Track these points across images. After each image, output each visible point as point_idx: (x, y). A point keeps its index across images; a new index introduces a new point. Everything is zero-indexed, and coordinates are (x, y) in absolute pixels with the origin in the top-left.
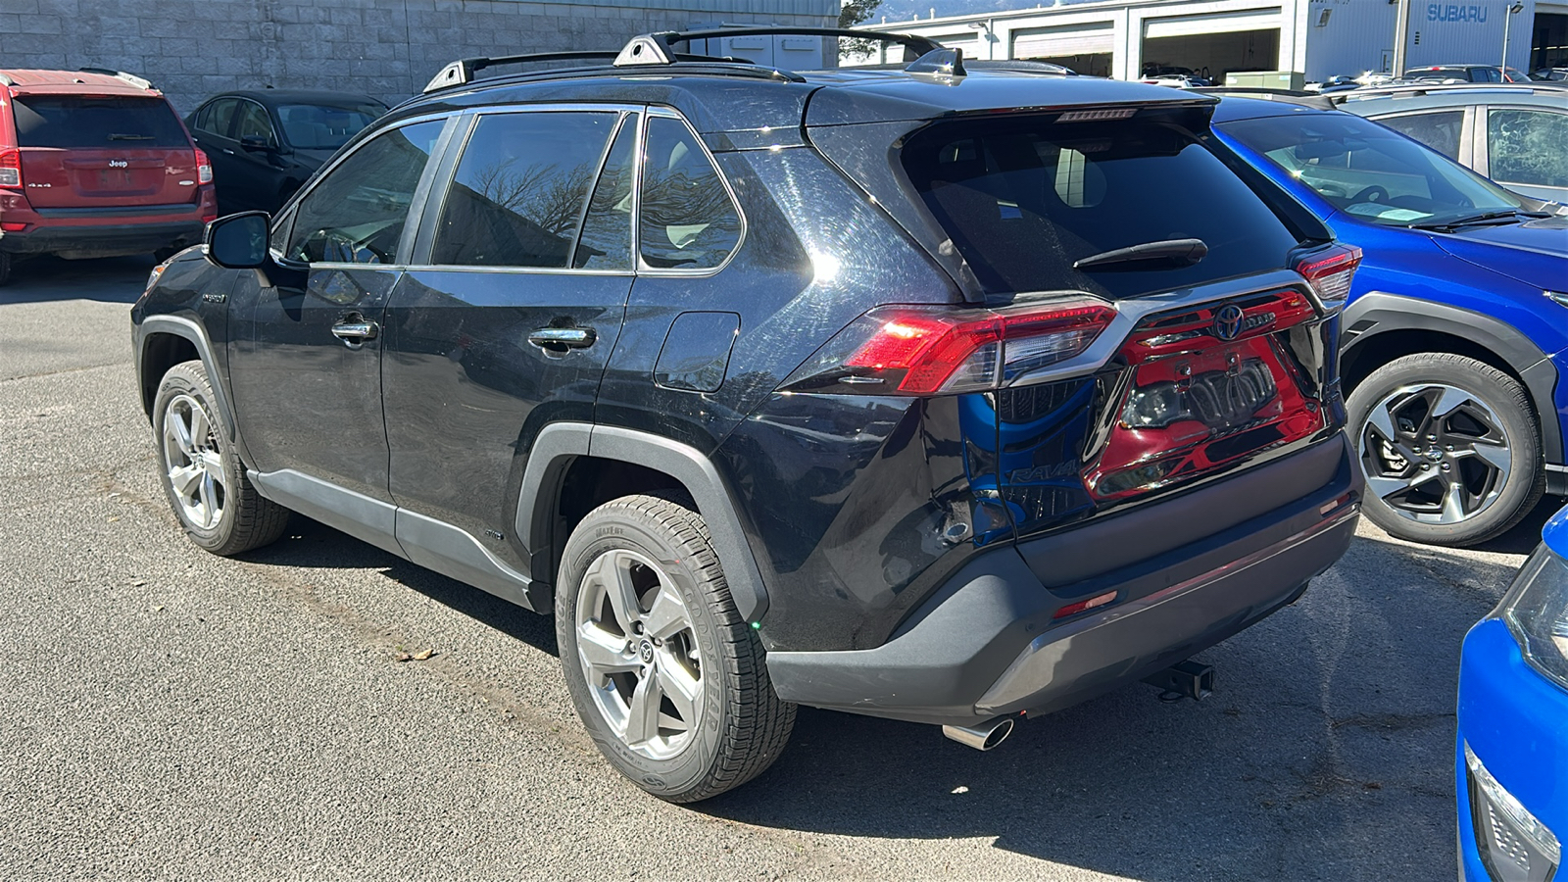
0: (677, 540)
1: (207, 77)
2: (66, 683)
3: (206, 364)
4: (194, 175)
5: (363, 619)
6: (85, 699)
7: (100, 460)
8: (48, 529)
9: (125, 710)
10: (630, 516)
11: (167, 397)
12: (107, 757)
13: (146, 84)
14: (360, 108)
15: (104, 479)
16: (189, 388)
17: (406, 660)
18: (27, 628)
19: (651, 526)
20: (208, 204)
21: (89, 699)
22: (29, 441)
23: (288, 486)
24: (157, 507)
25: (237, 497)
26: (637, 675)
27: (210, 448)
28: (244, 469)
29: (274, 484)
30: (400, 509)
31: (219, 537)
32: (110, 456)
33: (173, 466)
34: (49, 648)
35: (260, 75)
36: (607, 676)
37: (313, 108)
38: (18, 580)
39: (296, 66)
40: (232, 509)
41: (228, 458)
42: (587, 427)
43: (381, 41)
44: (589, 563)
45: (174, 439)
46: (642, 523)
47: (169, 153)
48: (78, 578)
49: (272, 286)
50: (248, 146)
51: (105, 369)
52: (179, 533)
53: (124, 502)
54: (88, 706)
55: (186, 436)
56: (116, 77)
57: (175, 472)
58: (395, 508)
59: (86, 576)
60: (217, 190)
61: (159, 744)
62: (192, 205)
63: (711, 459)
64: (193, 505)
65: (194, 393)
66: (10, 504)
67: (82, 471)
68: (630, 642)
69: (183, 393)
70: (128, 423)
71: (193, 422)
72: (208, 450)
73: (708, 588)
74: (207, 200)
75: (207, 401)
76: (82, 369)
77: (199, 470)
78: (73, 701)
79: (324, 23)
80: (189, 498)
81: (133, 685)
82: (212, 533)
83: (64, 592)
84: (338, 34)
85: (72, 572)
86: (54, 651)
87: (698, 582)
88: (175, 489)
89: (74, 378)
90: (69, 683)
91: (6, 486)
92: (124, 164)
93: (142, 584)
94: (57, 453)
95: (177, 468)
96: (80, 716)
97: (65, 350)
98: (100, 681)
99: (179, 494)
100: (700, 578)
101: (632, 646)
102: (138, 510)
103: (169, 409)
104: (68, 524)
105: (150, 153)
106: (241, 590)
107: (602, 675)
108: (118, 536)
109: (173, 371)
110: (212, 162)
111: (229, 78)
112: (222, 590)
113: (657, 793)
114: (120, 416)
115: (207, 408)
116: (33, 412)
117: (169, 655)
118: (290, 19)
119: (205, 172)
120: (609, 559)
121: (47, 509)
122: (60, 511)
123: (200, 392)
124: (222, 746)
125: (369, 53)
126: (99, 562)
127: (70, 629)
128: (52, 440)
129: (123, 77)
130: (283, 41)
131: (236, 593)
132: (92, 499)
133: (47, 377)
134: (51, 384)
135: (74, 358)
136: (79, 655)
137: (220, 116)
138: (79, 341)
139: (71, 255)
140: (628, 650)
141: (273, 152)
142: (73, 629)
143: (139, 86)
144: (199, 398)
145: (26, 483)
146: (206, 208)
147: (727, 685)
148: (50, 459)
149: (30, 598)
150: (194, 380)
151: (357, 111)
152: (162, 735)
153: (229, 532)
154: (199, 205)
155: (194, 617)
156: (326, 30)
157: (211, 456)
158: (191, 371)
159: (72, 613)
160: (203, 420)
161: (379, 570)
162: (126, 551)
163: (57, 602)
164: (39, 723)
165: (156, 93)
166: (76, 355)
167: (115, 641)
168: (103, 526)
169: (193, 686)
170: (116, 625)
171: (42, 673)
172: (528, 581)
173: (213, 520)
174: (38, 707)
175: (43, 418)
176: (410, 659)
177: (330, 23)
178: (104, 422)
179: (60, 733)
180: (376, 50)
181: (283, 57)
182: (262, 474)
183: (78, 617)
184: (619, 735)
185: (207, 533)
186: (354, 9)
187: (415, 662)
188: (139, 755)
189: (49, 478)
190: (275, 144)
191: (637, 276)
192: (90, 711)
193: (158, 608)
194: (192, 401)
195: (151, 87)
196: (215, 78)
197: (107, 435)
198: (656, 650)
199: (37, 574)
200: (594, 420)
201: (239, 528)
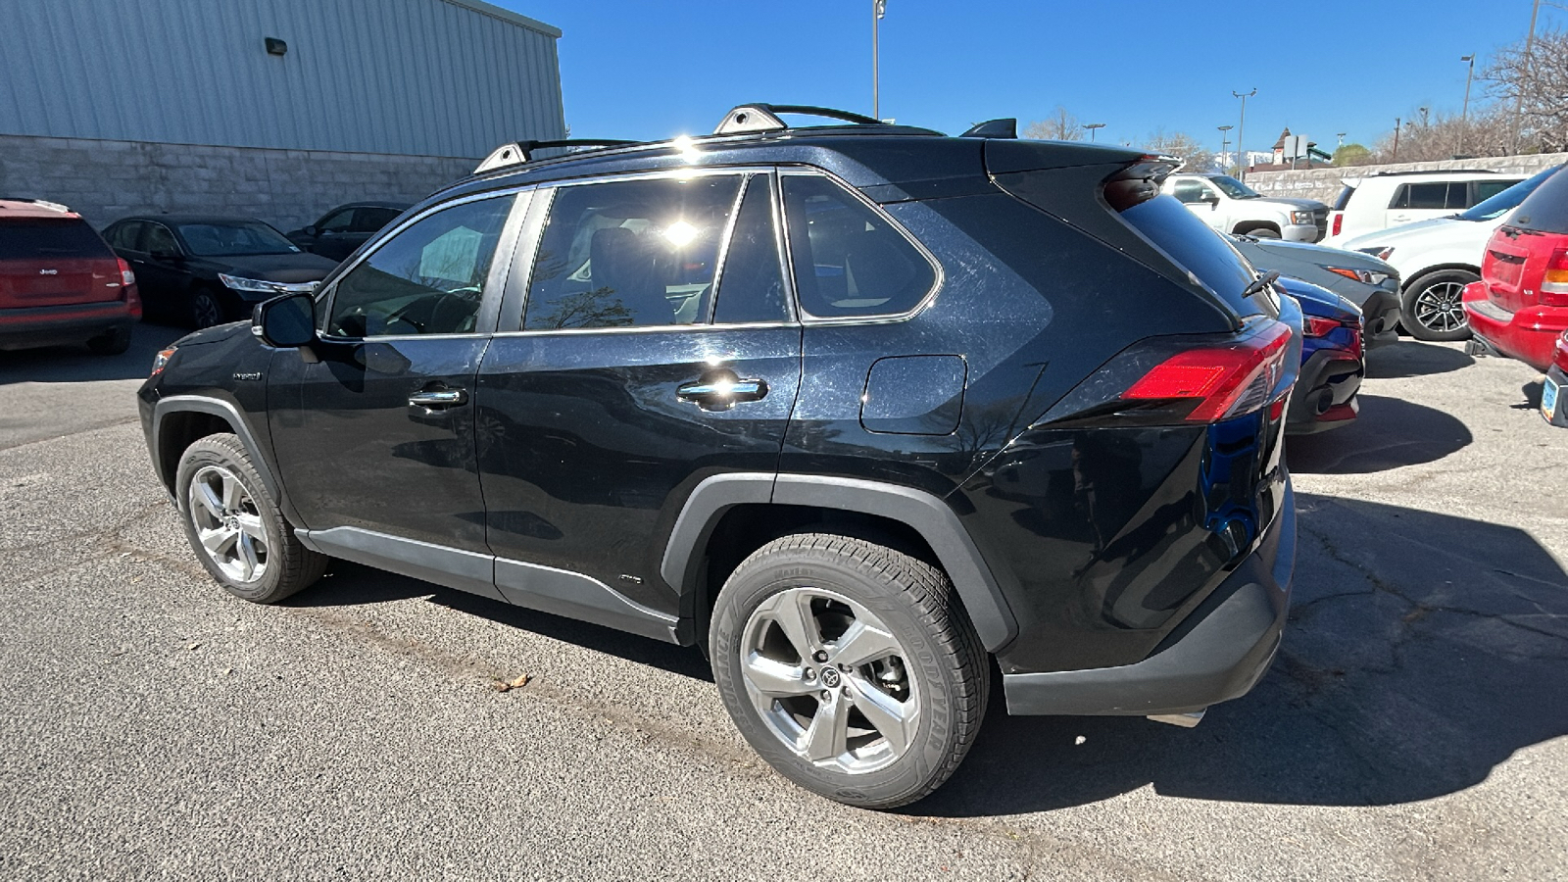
0: (885, 577)
1: (106, 208)
2: (159, 780)
3: (243, 437)
4: (119, 280)
5: (439, 651)
6: (190, 797)
7: (97, 522)
8: (69, 599)
9: (244, 803)
10: (820, 557)
11: (190, 471)
12: (250, 873)
13: (65, 208)
14: (246, 226)
15: (108, 540)
16: (219, 459)
17: (507, 690)
18: (87, 718)
19: (850, 566)
20: (133, 300)
21: (195, 797)
22: (14, 511)
23: (349, 542)
24: (176, 562)
25: (283, 553)
26: (818, 697)
27: (245, 511)
28: (290, 529)
29: (331, 541)
30: (498, 559)
31: (264, 589)
32: (106, 517)
33: (201, 529)
34: (122, 738)
35: (151, 206)
36: (775, 699)
37: (204, 227)
38: (55, 661)
39: (180, 199)
40: (278, 564)
41: (269, 520)
42: (768, 476)
43: (248, 180)
44: (760, 602)
45: (202, 505)
46: (838, 564)
47: (91, 262)
48: (123, 650)
49: (320, 362)
50: (157, 256)
51: (68, 438)
52: (210, 586)
53: (139, 561)
54: (197, 807)
55: (217, 502)
56: (35, 204)
57: (205, 535)
58: (492, 558)
59: (131, 645)
60: (140, 289)
61: (303, 843)
62: (120, 303)
63: (948, 501)
64: (227, 561)
65: (227, 463)
66: (17, 577)
67: (82, 534)
68: (807, 669)
69: (211, 464)
70: (112, 485)
71: (225, 490)
72: (243, 514)
73: (928, 620)
74: (132, 297)
75: (242, 469)
76: (45, 439)
77: (233, 531)
78: (177, 803)
79: (200, 167)
80: (222, 556)
81: (237, 768)
82: (254, 586)
83: (113, 667)
84: (214, 175)
85: (114, 644)
86: (130, 740)
87: (917, 615)
88: (206, 549)
89: (41, 448)
90: (162, 781)
91: (5, 559)
92: (54, 272)
93: (198, 646)
94: (50, 520)
95: (205, 529)
96: (193, 822)
97: (23, 425)
98: (198, 770)
99: (212, 553)
100: (918, 611)
101: (810, 671)
102: (158, 567)
103: (194, 479)
104: (89, 591)
105: (74, 263)
106: (302, 637)
107: (770, 700)
108: (148, 597)
109: (196, 446)
110: (133, 267)
111: (125, 208)
112: (283, 640)
113: (858, 804)
114: (100, 478)
115: (243, 476)
116: (9, 483)
117: (263, 725)
118: (172, 163)
119: (128, 276)
120: (787, 597)
121: (59, 578)
122: (74, 578)
123: (233, 462)
124: (376, 831)
125: (239, 188)
126: (139, 629)
127: (137, 710)
128: (39, 508)
129: (40, 204)
130: (168, 180)
131: (300, 642)
132: (105, 561)
133: (12, 449)
134: (17, 456)
135: (35, 431)
136: (160, 742)
137: (125, 237)
138: (35, 417)
139: (11, 347)
140: (806, 676)
141: (179, 260)
142: (141, 711)
143: (60, 210)
144: (232, 468)
145: (27, 554)
146: (132, 304)
147: (955, 708)
148: (44, 527)
149: (78, 680)
150: (225, 452)
151: (243, 228)
152: (301, 830)
153: (276, 584)
154: (126, 301)
155: (269, 675)
156: (203, 172)
157: (246, 518)
158: (220, 443)
159: (132, 690)
160: (236, 487)
161: (425, 598)
162: (164, 612)
163: (110, 681)
164: (146, 840)
165: (76, 215)
166: (34, 428)
167: (195, 717)
168: (128, 588)
169: (307, 757)
170: (187, 697)
171: (125, 773)
172: (675, 620)
173: (254, 574)
174: (136, 820)
175: (21, 488)
176: (509, 688)
177: (206, 167)
178: (87, 486)
179: (178, 851)
180: (244, 186)
181: (169, 192)
182: (312, 532)
183: (142, 695)
184: (799, 754)
185: (248, 586)
186: (224, 157)
187: (517, 690)
188: (287, 862)
189: (50, 546)
190: (180, 254)
191: (803, 327)
192: (202, 813)
193: (227, 671)
194: (221, 470)
195: (69, 211)
196: (111, 208)
197: (95, 497)
198: (842, 675)
199: (75, 651)
200: (778, 469)
201: (286, 579)
